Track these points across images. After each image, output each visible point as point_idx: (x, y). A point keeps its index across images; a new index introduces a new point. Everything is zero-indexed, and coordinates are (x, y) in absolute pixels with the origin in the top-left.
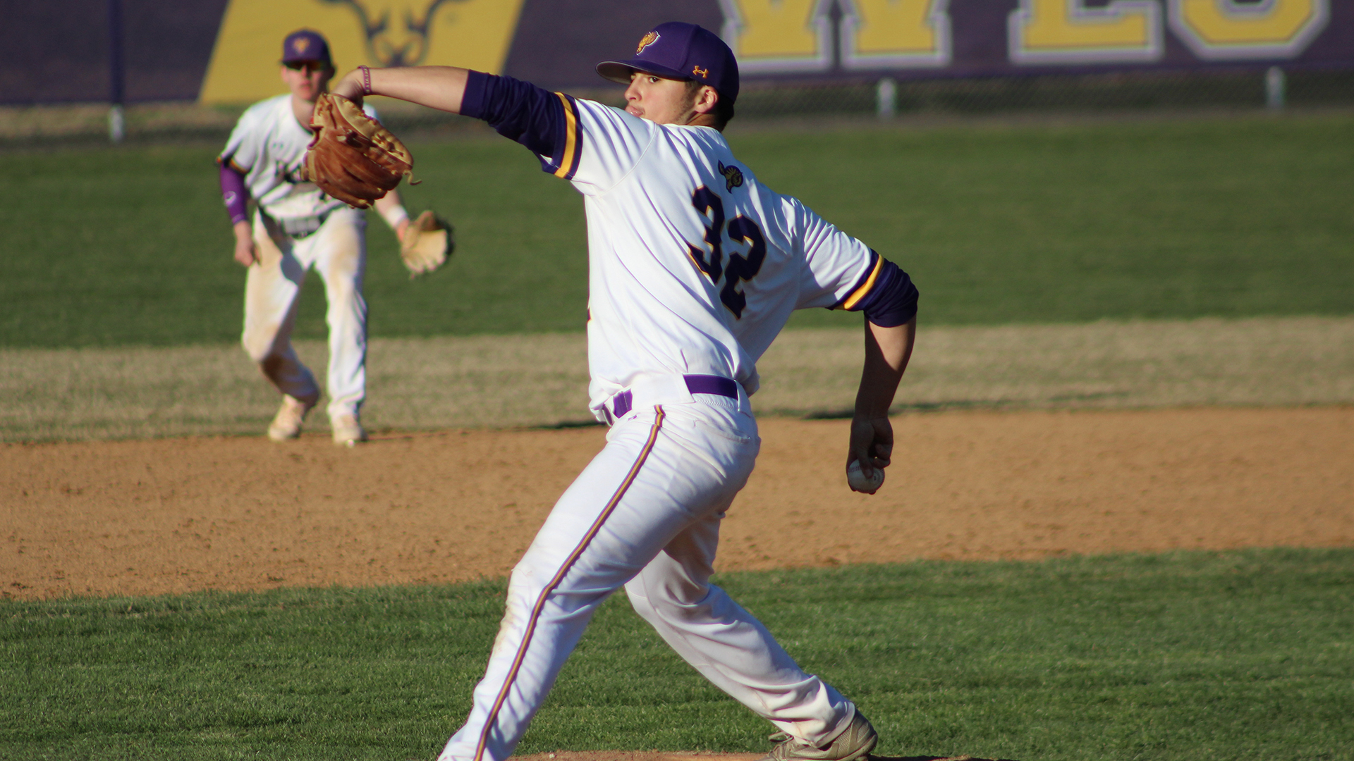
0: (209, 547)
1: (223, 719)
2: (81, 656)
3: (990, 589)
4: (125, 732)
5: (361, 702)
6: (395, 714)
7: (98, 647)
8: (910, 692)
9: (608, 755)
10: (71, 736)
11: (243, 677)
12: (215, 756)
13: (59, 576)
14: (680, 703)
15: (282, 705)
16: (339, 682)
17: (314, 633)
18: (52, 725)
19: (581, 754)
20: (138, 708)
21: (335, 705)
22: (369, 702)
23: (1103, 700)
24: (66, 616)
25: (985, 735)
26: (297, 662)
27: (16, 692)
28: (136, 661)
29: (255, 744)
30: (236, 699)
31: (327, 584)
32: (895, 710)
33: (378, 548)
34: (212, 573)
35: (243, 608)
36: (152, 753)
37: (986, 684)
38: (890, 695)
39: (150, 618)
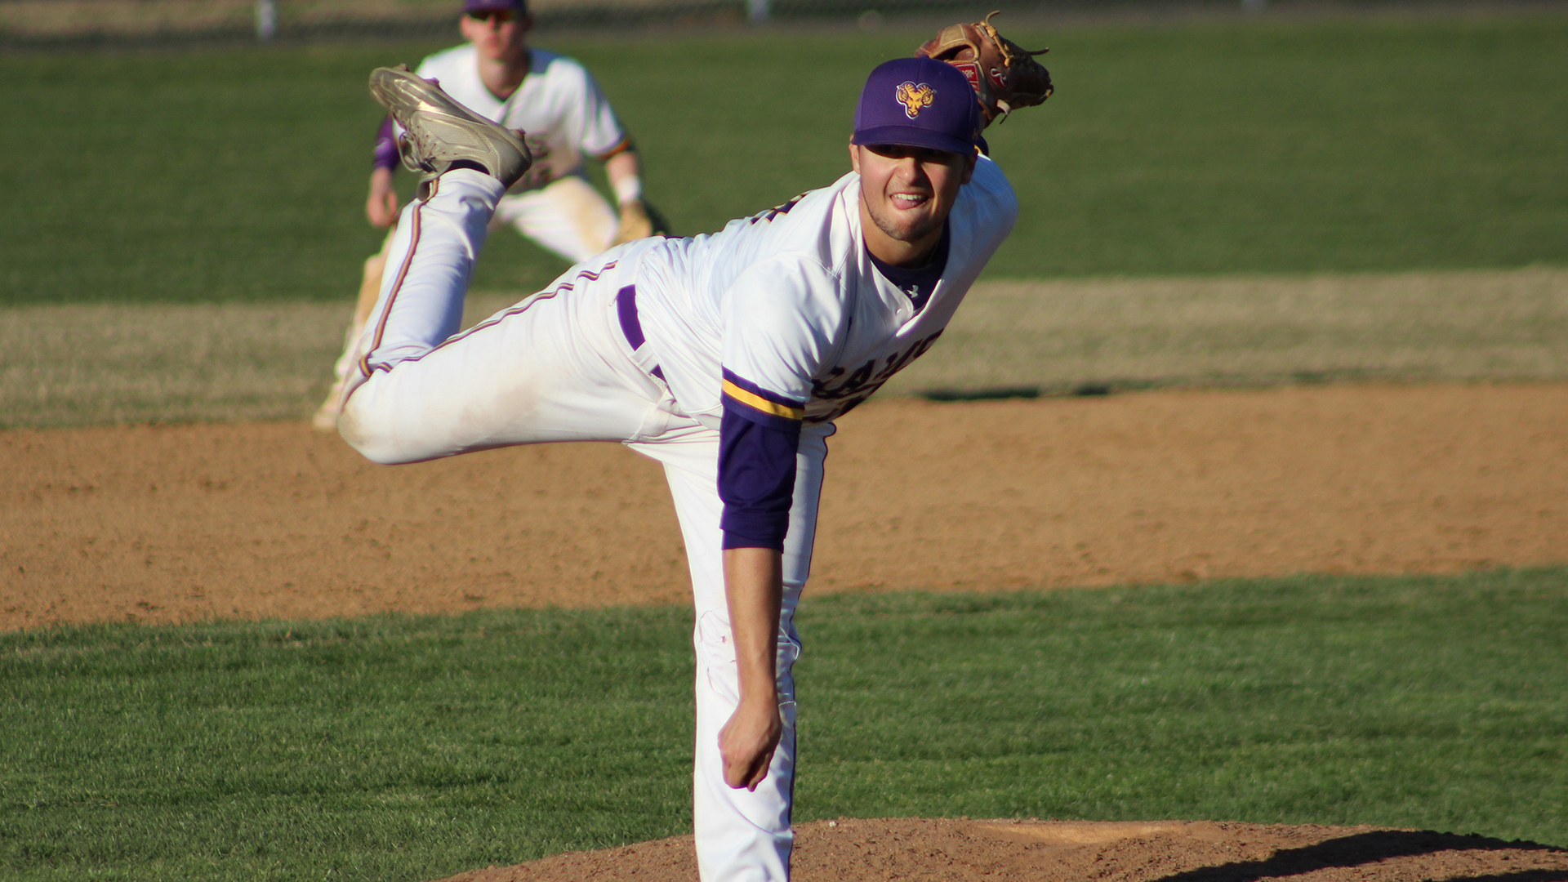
0: (388, 556)
1: (409, 776)
2: (226, 696)
3: (1391, 611)
4: (283, 793)
5: (585, 755)
6: (629, 770)
7: (249, 684)
8: (1290, 742)
9: (906, 823)
10: (216, 797)
11: (434, 722)
12: (399, 823)
13: (198, 593)
14: (995, 756)
15: (484, 759)
16: (556, 730)
17: (524, 667)
18: (191, 783)
19: (870, 822)
20: (300, 762)
21: (552, 759)
22: (595, 755)
23: (1541, 753)
24: (208, 644)
25: (1388, 798)
26: (503, 703)
27: (145, 741)
28: (298, 702)
29: (451, 809)
30: (425, 751)
31: (541, 604)
32: (1272, 766)
33: (604, 558)
34: (393, 590)
35: (434, 635)
36: (319, 820)
37: (1390, 732)
38: (1265, 747)
39: (315, 647)
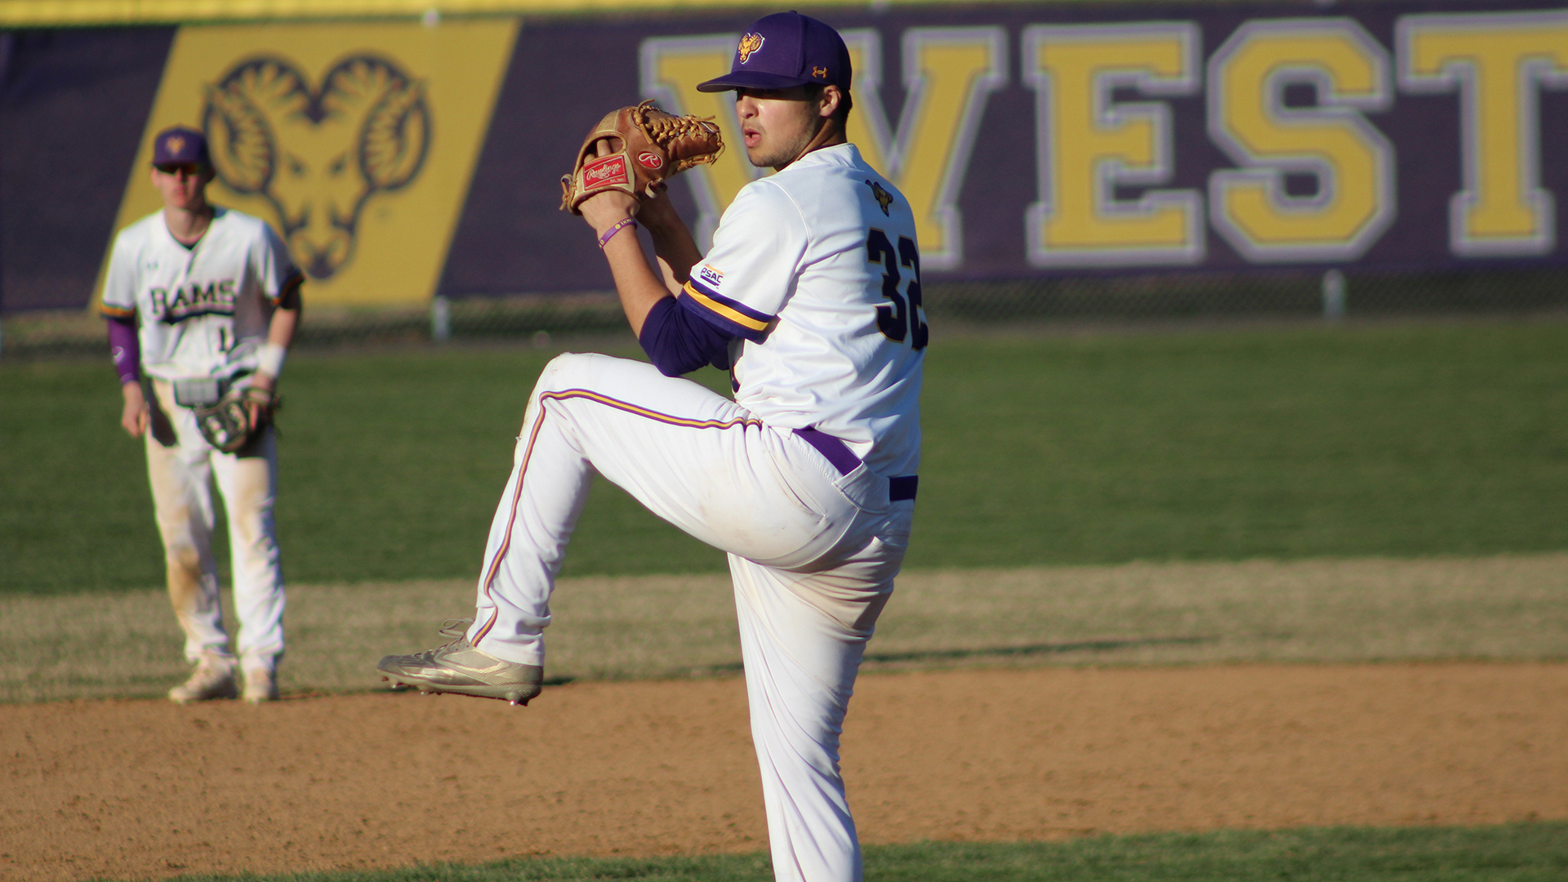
0: (98, 829)
3: (1006, 875)
31: (236, 872)
33: (295, 829)
34: (102, 860)
